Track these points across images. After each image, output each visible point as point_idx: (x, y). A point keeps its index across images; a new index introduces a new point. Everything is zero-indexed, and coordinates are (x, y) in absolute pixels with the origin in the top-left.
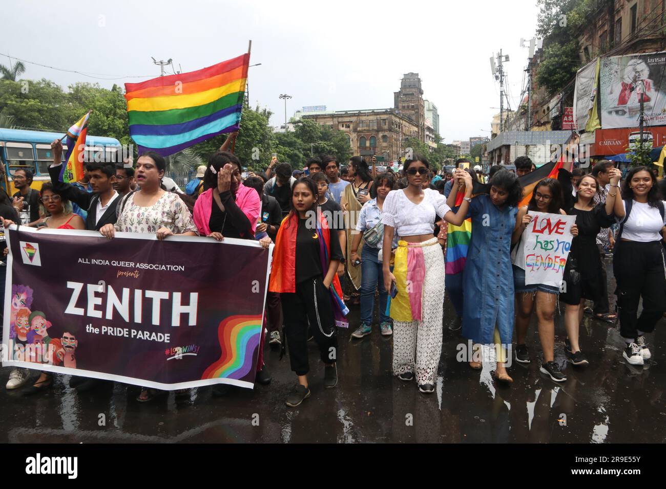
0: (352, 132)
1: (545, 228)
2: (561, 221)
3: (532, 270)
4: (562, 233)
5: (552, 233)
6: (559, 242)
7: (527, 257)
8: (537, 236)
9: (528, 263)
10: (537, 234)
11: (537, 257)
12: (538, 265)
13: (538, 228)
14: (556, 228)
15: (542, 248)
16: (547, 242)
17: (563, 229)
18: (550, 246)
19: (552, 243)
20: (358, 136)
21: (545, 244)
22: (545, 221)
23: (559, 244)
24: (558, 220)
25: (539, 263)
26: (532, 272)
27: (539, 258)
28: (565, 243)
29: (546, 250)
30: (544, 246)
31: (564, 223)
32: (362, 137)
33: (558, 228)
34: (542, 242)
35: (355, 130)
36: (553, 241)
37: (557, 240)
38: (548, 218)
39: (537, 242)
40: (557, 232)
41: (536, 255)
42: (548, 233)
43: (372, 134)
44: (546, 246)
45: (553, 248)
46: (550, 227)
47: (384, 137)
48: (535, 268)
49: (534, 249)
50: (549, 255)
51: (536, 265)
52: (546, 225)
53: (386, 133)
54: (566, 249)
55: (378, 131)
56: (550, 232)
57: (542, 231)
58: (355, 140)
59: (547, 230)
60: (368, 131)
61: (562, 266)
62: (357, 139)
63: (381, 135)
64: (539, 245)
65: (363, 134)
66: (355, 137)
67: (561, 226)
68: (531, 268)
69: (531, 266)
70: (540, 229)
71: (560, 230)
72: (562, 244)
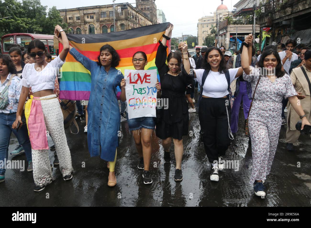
0: (95, 22)
1: (137, 80)
2: (147, 74)
3: (135, 108)
4: (150, 82)
5: (143, 83)
6: (149, 88)
7: (130, 100)
8: (134, 86)
9: (130, 105)
10: (134, 84)
11: (136, 99)
12: (138, 105)
13: (133, 81)
14: (145, 80)
15: (138, 93)
16: (141, 89)
17: (149, 79)
18: (143, 92)
19: (144, 89)
20: (101, 25)
21: (140, 91)
22: (136, 76)
23: (149, 89)
24: (145, 74)
25: (138, 103)
26: (135, 110)
27: (138, 100)
28: (153, 88)
29: (141, 94)
30: (140, 92)
31: (149, 76)
32: (104, 26)
33: (146, 79)
34: (138, 89)
35: (98, 21)
36: (145, 88)
37: (148, 87)
38: (138, 73)
39: (134, 89)
40: (146, 82)
41: (135, 98)
42: (141, 83)
43: (112, 23)
44: (141, 91)
45: (146, 92)
46: (141, 79)
47: (122, 25)
48: (137, 107)
49: (133, 95)
50: (144, 97)
51: (137, 105)
52: (137, 78)
53: (123, 22)
54: (154, 92)
55: (116, 20)
56: (142, 82)
57: (136, 82)
58: (98, 28)
59: (139, 82)
60: (109, 20)
61: (154, 103)
62: (100, 28)
63: (119, 23)
64: (136, 91)
65: (104, 23)
66: (98, 26)
67: (148, 78)
68: (134, 107)
69: (133, 106)
70: (134, 81)
71: (147, 81)
72: (151, 89)
